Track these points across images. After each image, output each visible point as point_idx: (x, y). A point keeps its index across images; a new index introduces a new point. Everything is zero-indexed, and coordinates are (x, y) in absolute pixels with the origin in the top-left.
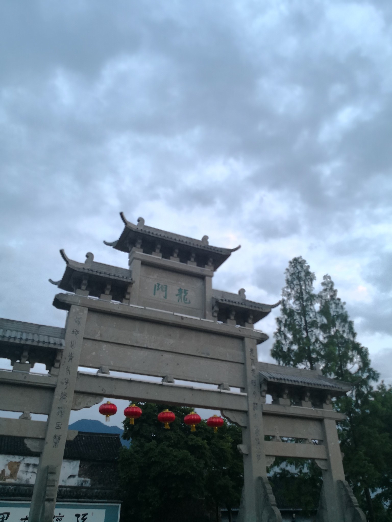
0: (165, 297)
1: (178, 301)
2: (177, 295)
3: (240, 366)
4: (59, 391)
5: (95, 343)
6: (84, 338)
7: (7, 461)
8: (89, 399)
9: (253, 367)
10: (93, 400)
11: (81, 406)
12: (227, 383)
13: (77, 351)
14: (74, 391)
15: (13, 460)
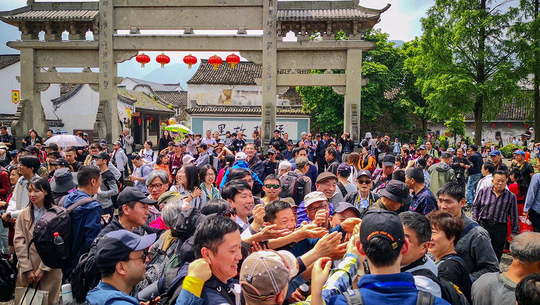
3: (259, 9)
4: (102, 51)
5: (125, 9)
6: (115, 7)
7: (222, 89)
8: (126, 54)
9: (271, 8)
10: (129, 55)
11: (121, 60)
12: (243, 28)
13: (109, 19)
14: (112, 50)
15: (226, 88)
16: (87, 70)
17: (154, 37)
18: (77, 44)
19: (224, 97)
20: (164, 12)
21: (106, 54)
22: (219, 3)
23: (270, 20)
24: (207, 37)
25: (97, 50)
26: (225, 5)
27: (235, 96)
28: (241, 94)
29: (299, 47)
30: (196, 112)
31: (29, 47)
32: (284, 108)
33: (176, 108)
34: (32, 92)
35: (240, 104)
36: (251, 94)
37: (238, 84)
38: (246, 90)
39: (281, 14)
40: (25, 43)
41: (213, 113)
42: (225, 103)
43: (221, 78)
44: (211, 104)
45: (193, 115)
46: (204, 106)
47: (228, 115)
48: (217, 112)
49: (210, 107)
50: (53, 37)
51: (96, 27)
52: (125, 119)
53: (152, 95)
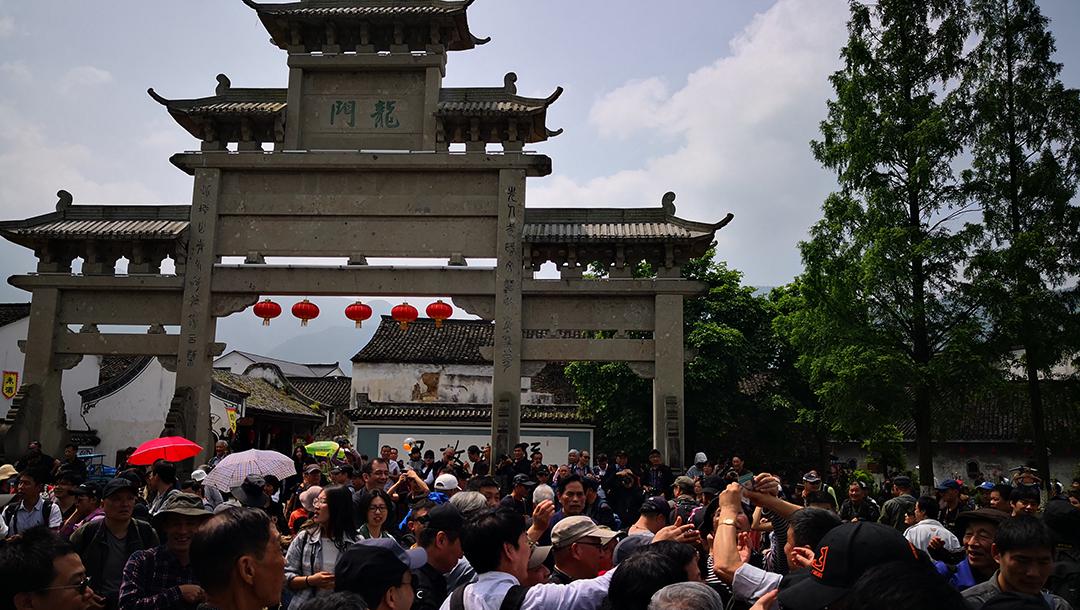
0: (352, 124)
1: (376, 126)
2: (373, 116)
3: (490, 221)
4: (188, 294)
5: (239, 219)
6: (220, 216)
7: (420, 372)
8: (235, 301)
9: (512, 220)
10: (240, 302)
11: (225, 311)
12: (459, 254)
13: (208, 237)
14: (208, 293)
15: (428, 371)
16: (157, 330)
17: (290, 269)
18: (142, 282)
19: (424, 388)
20: (313, 226)
21: (196, 301)
22: (416, 211)
23: (510, 240)
24: (391, 270)
25: (180, 292)
26: (427, 214)
27: (446, 386)
28: (456, 382)
29: (563, 288)
30: (366, 417)
31: (51, 286)
32: (543, 409)
33: (327, 409)
34: (46, 370)
35: (456, 400)
36: (476, 382)
37: (452, 362)
38: (467, 374)
39: (532, 230)
40: (44, 278)
41: (400, 418)
42: (424, 399)
43: (419, 351)
44: (397, 401)
45: (359, 421)
46: (382, 405)
47: (430, 422)
48: (409, 417)
49: (395, 407)
50: (98, 268)
51: (182, 251)
52: (223, 430)
53: (280, 384)
